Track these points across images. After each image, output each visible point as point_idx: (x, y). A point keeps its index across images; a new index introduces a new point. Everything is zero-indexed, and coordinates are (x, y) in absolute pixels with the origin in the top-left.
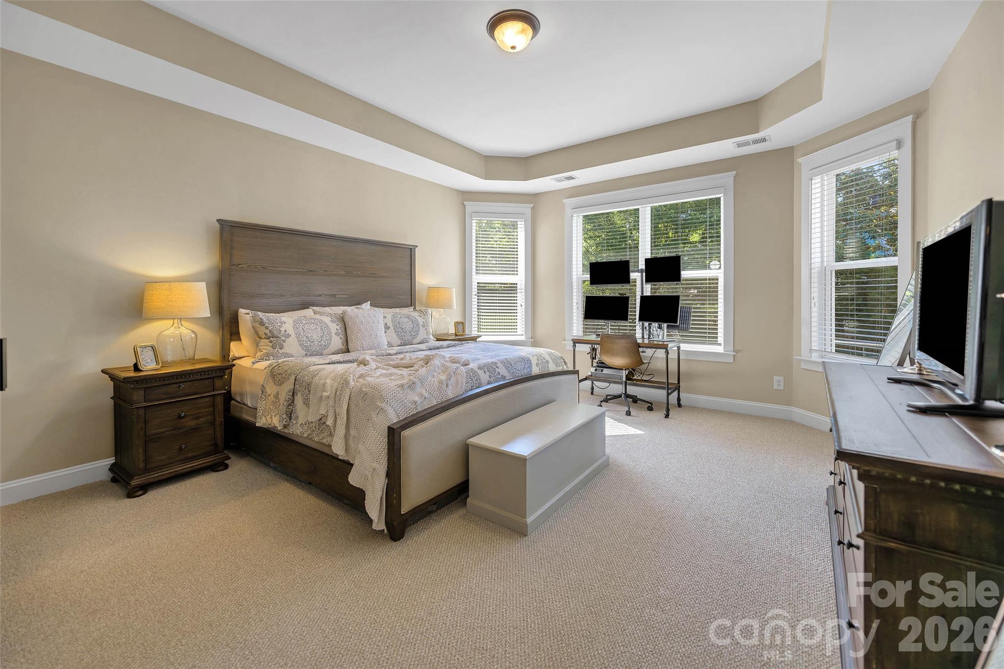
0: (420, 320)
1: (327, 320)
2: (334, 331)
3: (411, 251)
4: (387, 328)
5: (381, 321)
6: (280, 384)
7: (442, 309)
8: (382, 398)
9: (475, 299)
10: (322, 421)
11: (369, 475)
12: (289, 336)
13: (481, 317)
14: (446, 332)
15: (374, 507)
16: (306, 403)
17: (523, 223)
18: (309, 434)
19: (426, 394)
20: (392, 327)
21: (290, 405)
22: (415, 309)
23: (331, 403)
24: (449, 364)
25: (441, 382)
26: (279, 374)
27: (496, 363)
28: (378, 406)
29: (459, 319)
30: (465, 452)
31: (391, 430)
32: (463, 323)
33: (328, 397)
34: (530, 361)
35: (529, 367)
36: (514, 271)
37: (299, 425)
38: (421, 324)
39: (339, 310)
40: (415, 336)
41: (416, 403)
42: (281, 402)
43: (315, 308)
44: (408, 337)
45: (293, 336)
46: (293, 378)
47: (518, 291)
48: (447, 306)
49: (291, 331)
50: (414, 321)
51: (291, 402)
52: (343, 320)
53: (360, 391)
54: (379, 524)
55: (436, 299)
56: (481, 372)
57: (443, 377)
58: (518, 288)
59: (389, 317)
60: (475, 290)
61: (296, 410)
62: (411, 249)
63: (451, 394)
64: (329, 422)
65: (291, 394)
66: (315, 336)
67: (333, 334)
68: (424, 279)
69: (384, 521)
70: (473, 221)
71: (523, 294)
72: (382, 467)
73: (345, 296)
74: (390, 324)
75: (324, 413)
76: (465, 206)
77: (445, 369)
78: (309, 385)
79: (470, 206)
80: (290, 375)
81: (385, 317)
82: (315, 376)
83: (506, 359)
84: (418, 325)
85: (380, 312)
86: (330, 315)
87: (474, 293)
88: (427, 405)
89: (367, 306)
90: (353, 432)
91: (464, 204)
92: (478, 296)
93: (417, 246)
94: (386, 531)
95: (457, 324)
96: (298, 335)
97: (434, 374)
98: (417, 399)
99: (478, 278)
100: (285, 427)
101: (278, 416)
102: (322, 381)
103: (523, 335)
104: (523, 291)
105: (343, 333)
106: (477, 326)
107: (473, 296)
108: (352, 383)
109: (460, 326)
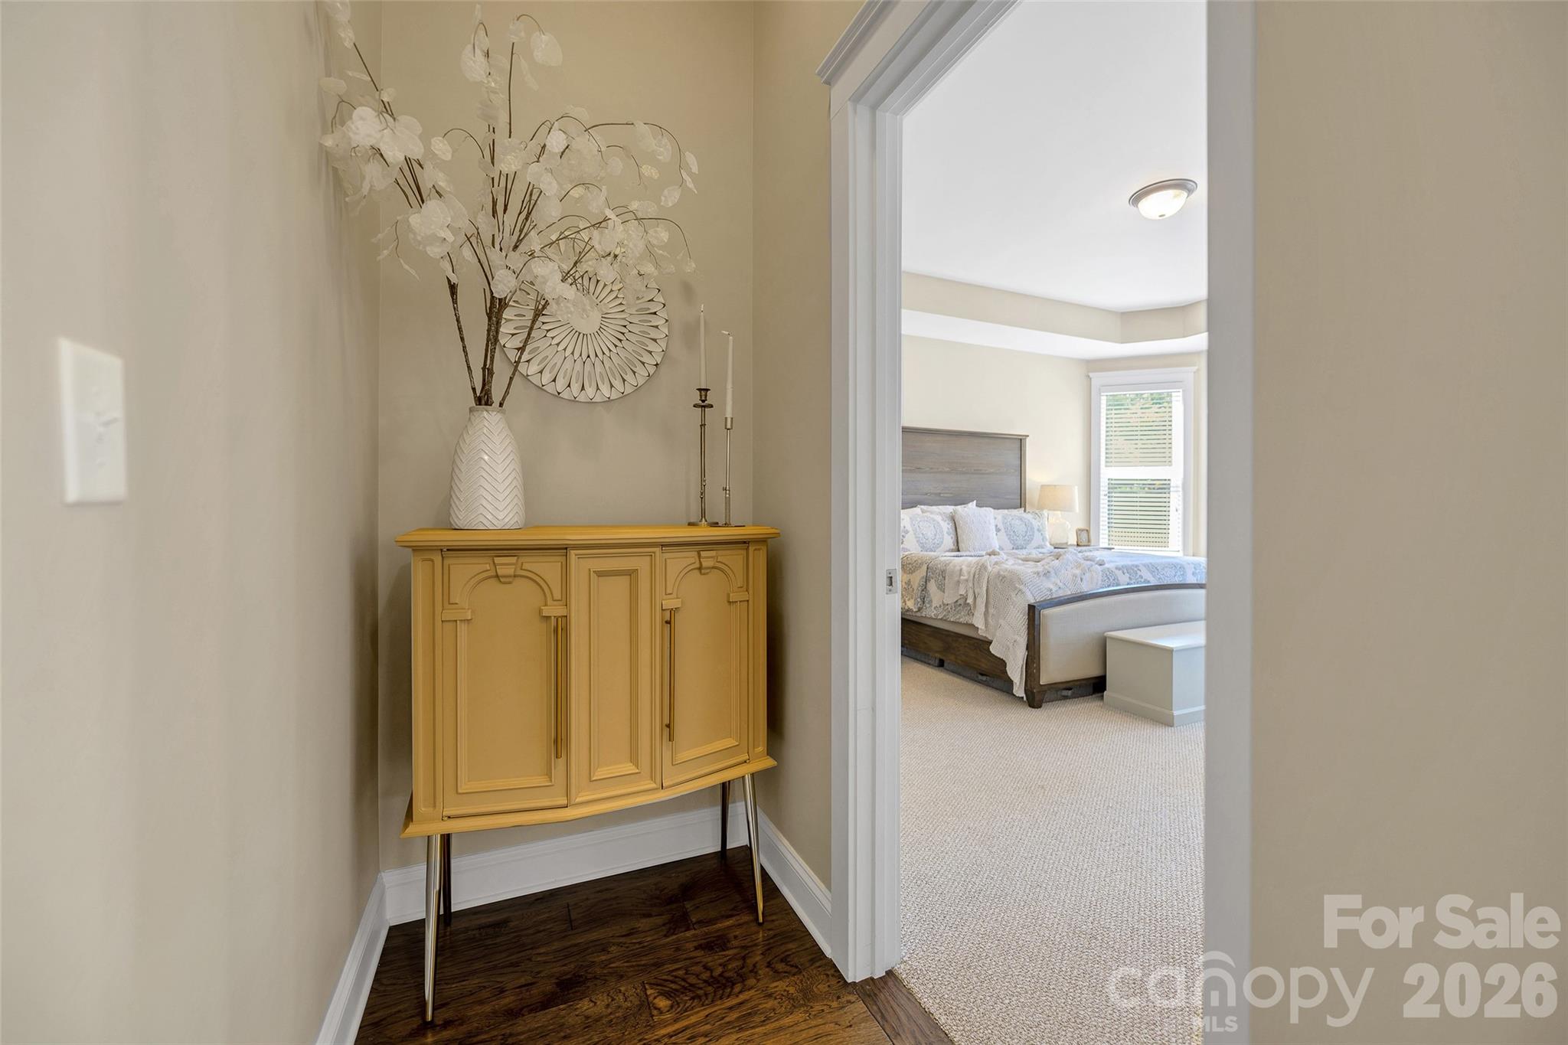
0: (1035, 523)
1: (939, 518)
2: (945, 530)
3: (1021, 441)
4: (998, 530)
5: (993, 522)
6: (911, 572)
7: (1059, 512)
8: (1021, 582)
9: (1104, 502)
10: (958, 603)
11: (1011, 645)
12: (907, 532)
13: (1113, 529)
14: (1065, 541)
15: (1016, 672)
16: (942, 588)
17: (1181, 394)
18: (944, 616)
19: (1061, 585)
20: (1003, 530)
21: (923, 590)
22: (1025, 511)
23: (971, 585)
24: (1083, 561)
25: (1075, 576)
26: (910, 564)
27: (1137, 566)
28: (1016, 588)
29: (1082, 525)
30: (1102, 646)
31: (1032, 608)
32: (1087, 531)
33: (967, 580)
34: (1184, 568)
35: (1183, 574)
36: (1167, 461)
37: (933, 608)
38: (1036, 528)
39: (950, 509)
40: (1030, 541)
41: (1051, 590)
42: (915, 588)
43: (922, 507)
44: (1020, 542)
45: (911, 532)
46: (925, 567)
47: (1172, 489)
48: (1066, 508)
49: (909, 527)
50: (1028, 525)
51: (925, 588)
52: (953, 519)
53: (998, 575)
54: (1019, 690)
55: (1051, 498)
56: (1119, 573)
57: (1078, 572)
58: (1171, 485)
59: (1000, 517)
60: (1104, 489)
61: (929, 595)
62: (1021, 440)
63: (1086, 588)
64: (970, 601)
65: (924, 580)
66: (930, 534)
67: (945, 533)
68: (1036, 476)
69: (1023, 688)
70: (1102, 398)
71: (1181, 493)
72: (1023, 641)
73: (949, 495)
74: (1000, 526)
75: (963, 593)
76: (1091, 379)
77: (1078, 565)
78: (943, 572)
79: (1098, 378)
80: (922, 564)
81: (995, 518)
82: (950, 563)
83: (1151, 563)
84: (1032, 528)
85: (989, 512)
86: (940, 514)
87: (1102, 493)
88: (1061, 593)
89: (973, 505)
90: (991, 611)
91: (1089, 376)
92: (1109, 497)
93: (1028, 436)
94: (1025, 699)
95: (1079, 532)
96: (915, 531)
97: (1068, 567)
98: (1052, 587)
99: (1109, 473)
100: (920, 609)
101: (913, 601)
102: (958, 568)
103: (1179, 551)
104: (1180, 489)
105: (954, 533)
106: (1107, 536)
107: (1102, 497)
108: (990, 569)
109: (1084, 535)
